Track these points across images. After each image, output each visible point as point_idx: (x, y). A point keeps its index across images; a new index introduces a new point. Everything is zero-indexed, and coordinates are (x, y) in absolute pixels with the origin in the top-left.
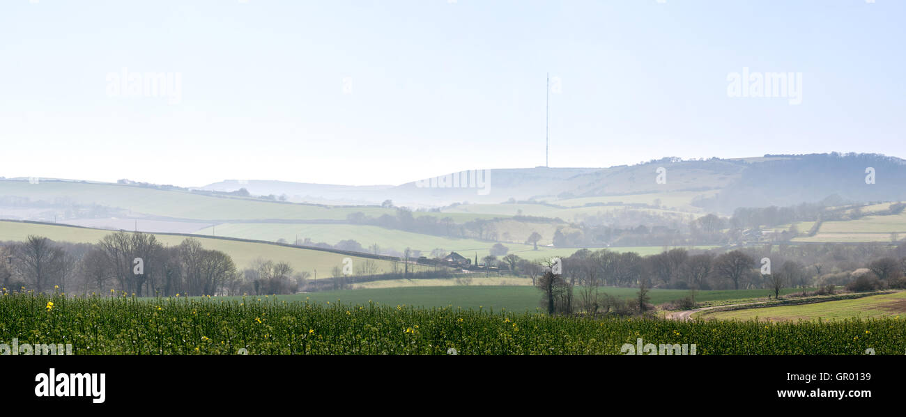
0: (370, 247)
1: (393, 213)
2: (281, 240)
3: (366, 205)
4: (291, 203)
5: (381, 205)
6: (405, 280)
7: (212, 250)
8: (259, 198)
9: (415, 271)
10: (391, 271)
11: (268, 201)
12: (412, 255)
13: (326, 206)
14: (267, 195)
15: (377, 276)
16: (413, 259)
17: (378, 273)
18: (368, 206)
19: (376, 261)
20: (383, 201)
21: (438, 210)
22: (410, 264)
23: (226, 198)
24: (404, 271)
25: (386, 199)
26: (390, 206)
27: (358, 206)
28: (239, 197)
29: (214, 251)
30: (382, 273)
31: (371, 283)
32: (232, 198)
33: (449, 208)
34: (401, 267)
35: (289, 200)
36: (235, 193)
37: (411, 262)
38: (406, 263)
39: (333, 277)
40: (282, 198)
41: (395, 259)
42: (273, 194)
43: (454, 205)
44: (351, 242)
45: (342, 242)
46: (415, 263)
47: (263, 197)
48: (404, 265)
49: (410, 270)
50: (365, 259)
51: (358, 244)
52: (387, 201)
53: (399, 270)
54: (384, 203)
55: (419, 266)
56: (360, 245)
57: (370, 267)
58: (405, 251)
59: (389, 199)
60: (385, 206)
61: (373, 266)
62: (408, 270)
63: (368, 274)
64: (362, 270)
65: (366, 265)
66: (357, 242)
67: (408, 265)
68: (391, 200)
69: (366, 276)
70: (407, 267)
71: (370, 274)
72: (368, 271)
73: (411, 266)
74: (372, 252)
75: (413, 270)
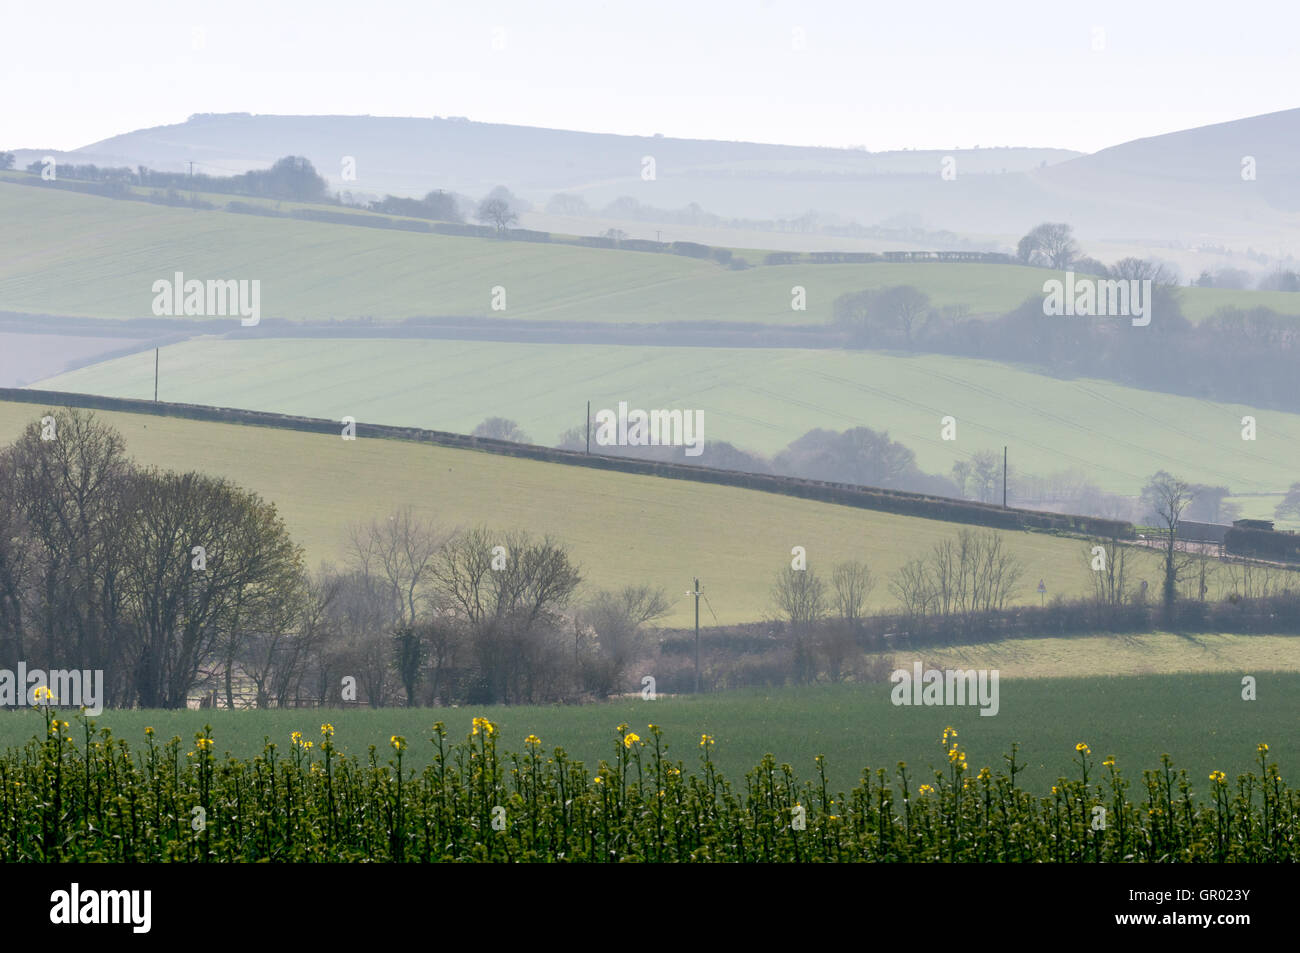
0: (960, 467)
2: (496, 424)
3: (933, 250)
4: (543, 237)
5: (1013, 250)
6: (1165, 639)
7: (180, 470)
8: (376, 206)
9: (1216, 594)
10: (1089, 595)
11: (424, 228)
12: (1185, 510)
13: (723, 256)
14: (418, 194)
15: (1013, 614)
16: (1201, 533)
17: (1017, 603)
18: (945, 257)
19: (1014, 542)
20: (1026, 228)
22: (1193, 557)
23: (208, 206)
24: (1156, 594)
25: (1038, 223)
26: (1062, 261)
27: (896, 257)
28: (268, 203)
29: (188, 478)
30: (1041, 601)
31: (982, 649)
32: (235, 208)
34: (1145, 573)
35: (527, 223)
36: (251, 182)
37: (1191, 547)
38: (1170, 555)
39: (785, 616)
40: (496, 208)
41: (1111, 532)
42: (447, 186)
44: (864, 443)
45: (815, 437)
46: (1214, 551)
47: (394, 204)
48: (1161, 559)
49: (1188, 590)
50: (948, 531)
51: (898, 447)
52: (1046, 230)
53: (1132, 586)
54: (1028, 244)
55: (1238, 570)
56: (908, 455)
57: (980, 570)
58: (1145, 491)
59: (1054, 219)
60: (1033, 253)
61: (996, 567)
62: (1179, 587)
63: (969, 605)
64: (937, 583)
65: (956, 560)
66: (893, 439)
67: (1178, 561)
68: (1064, 227)
69: (956, 616)
70: (1171, 574)
71: (981, 605)
72: (970, 588)
73: (1194, 570)
74: (971, 492)
75: (1203, 589)
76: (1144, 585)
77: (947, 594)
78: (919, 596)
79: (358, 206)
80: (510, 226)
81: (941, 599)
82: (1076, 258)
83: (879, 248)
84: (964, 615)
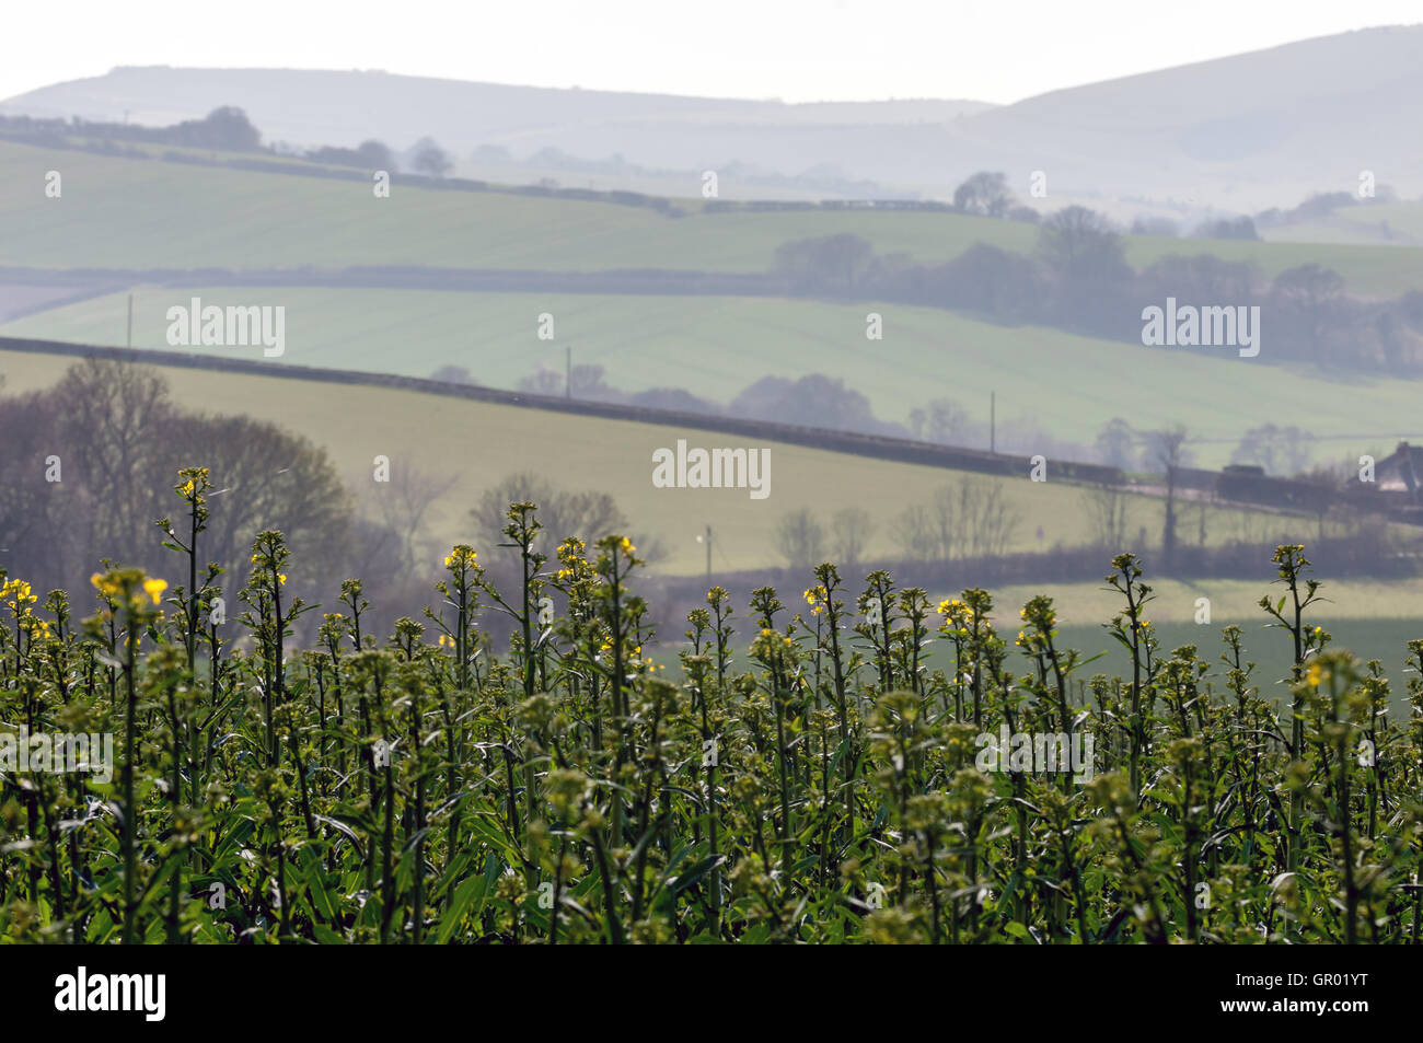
0: (914, 412)
1: (1019, 241)
2: (450, 370)
3: (871, 199)
4: (486, 187)
5: (949, 199)
6: (1167, 587)
8: (311, 156)
9: (1216, 538)
10: (1088, 540)
11: (359, 177)
13: (661, 205)
14: (352, 144)
15: (1015, 560)
16: (1199, 480)
18: (882, 206)
20: (963, 174)
21: (1243, 229)
22: (1192, 504)
23: (143, 156)
24: (1155, 539)
25: (972, 172)
26: (998, 207)
27: (832, 206)
30: (1042, 547)
32: (171, 158)
33: (1291, 217)
34: (1142, 520)
35: (460, 173)
36: (186, 132)
37: (1189, 493)
38: (1170, 502)
39: (784, 563)
40: (429, 158)
43: (1323, 206)
44: (817, 385)
45: (767, 384)
47: (330, 154)
48: (1161, 506)
49: (1188, 536)
51: (853, 395)
52: (981, 178)
53: (1131, 533)
54: (964, 192)
55: (1239, 517)
56: (864, 400)
57: (980, 517)
58: (1101, 437)
59: (991, 167)
60: (969, 203)
61: (995, 513)
62: (1179, 533)
63: (969, 550)
64: (938, 529)
65: (956, 506)
66: (847, 386)
67: (1178, 508)
68: (1000, 176)
70: (1171, 520)
71: (981, 550)
72: (970, 535)
73: (1195, 515)
75: (1203, 535)
76: (1143, 531)
77: (948, 540)
78: (918, 543)
79: (293, 156)
80: (447, 175)
81: (942, 545)
82: (1011, 207)
83: (816, 197)
84: (965, 561)
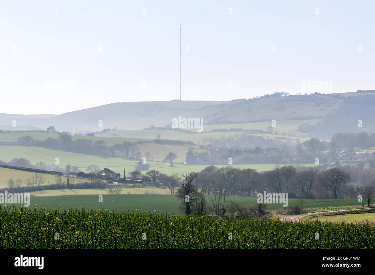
0: (37, 164)
1: (55, 137)
3: (34, 130)
5: (46, 130)
6: (68, 190)
9: (75, 183)
10: (56, 183)
12: (72, 170)
13: (1, 131)
15: (44, 186)
16: (73, 174)
17: (45, 185)
18: (35, 131)
19: (44, 175)
20: (48, 127)
21: (92, 135)
22: (72, 177)
24: (66, 183)
25: (50, 126)
26: (54, 131)
27: (28, 131)
30: (48, 184)
31: (39, 192)
33: (101, 133)
34: (64, 180)
37: (71, 176)
38: (68, 177)
39: (9, 187)
41: (59, 174)
43: (105, 131)
44: (22, 160)
45: (15, 159)
46: (75, 176)
48: (67, 178)
49: (71, 182)
50: (34, 174)
52: (51, 127)
53: (62, 182)
54: (48, 129)
55: (79, 179)
56: (29, 162)
57: (39, 180)
58: (66, 167)
59: (52, 125)
60: (49, 131)
61: (41, 179)
62: (69, 182)
63: (37, 185)
64: (32, 182)
65: (35, 178)
66: (27, 160)
67: (69, 178)
68: (54, 127)
69: (35, 187)
70: (68, 180)
71: (39, 185)
72: (37, 183)
73: (72, 179)
74: (39, 168)
75: (73, 182)
76: (64, 182)
77: (34, 183)
78: (29, 184)
81: (33, 184)
82: (56, 131)
83: (25, 130)
84: (36, 187)
